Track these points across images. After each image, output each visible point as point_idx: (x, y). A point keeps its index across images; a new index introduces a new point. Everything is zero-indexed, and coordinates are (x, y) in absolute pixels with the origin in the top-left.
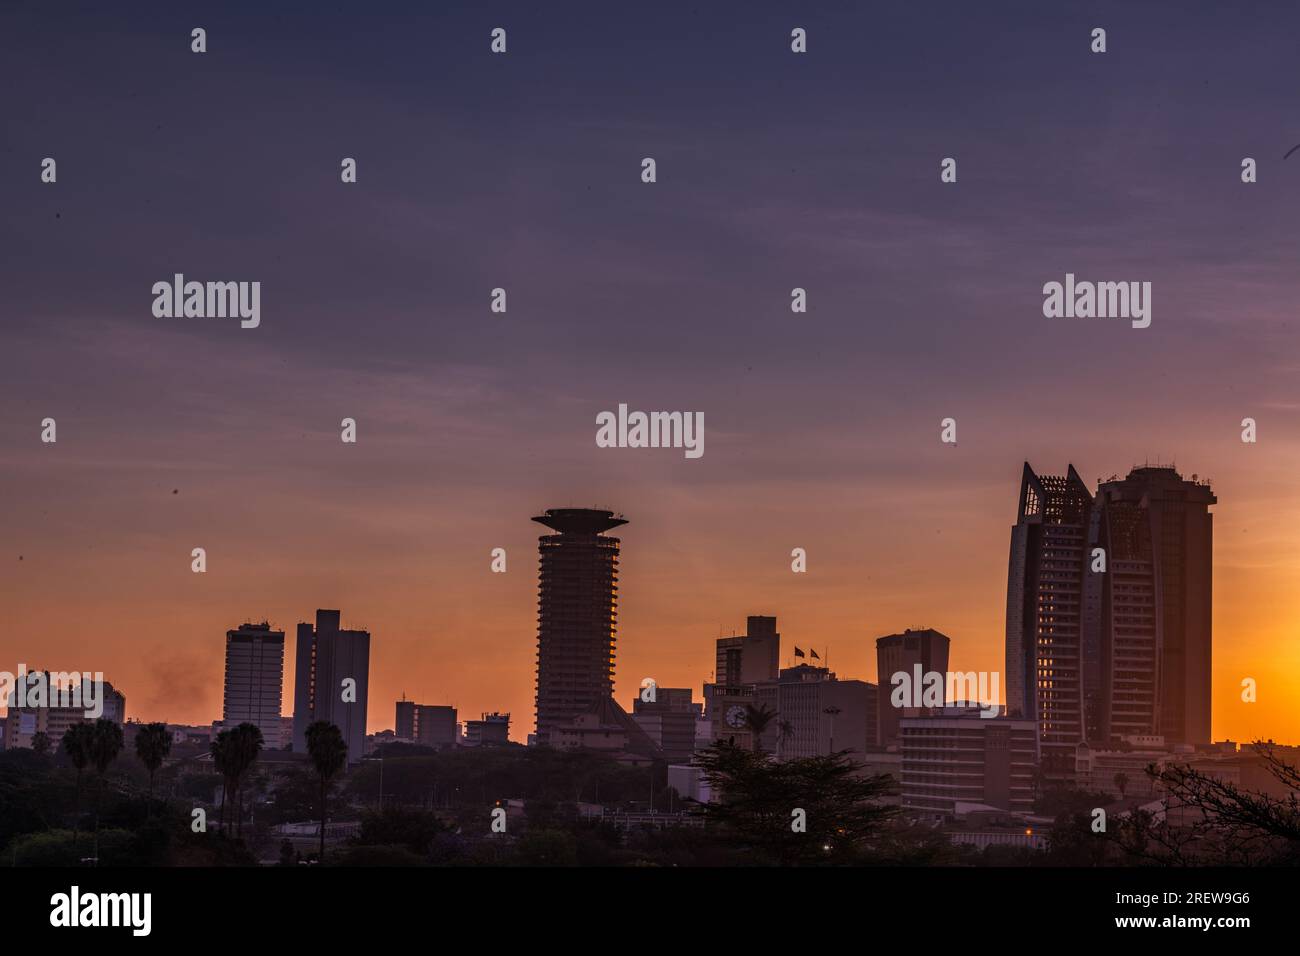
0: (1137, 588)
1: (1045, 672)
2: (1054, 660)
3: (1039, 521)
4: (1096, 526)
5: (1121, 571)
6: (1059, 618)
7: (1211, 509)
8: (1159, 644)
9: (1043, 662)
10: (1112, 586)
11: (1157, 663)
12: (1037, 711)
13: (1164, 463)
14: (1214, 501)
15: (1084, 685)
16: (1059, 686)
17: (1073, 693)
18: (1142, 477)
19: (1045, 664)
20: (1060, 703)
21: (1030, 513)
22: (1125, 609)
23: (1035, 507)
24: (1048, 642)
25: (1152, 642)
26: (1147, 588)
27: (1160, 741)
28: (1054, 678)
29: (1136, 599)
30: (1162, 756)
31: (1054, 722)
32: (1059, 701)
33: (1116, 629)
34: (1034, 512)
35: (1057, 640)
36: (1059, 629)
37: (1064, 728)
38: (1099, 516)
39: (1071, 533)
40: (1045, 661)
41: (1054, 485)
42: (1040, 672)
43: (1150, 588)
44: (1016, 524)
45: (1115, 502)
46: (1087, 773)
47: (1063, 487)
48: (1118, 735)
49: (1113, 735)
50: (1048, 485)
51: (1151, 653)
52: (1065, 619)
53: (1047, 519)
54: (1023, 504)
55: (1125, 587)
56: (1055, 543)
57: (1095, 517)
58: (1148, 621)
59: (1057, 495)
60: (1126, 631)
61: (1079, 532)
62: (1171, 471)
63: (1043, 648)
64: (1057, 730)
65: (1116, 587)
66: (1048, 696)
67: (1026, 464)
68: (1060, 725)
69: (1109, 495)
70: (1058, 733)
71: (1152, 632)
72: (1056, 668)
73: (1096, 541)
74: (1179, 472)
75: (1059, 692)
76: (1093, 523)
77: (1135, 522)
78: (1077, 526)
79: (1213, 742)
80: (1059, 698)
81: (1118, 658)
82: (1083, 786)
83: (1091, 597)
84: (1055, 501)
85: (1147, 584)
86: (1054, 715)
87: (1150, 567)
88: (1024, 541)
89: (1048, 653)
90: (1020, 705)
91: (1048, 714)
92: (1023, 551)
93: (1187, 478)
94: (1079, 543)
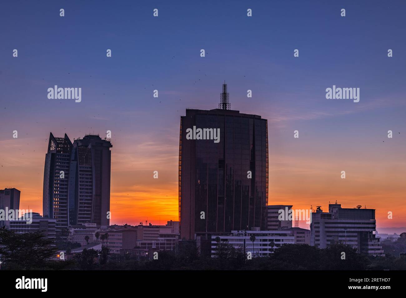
0: (87, 175)
1: (56, 203)
2: (59, 198)
3: (55, 152)
4: (74, 154)
5: (82, 169)
6: (61, 185)
7: (110, 149)
8: (94, 193)
9: (55, 199)
10: (79, 174)
11: (93, 200)
12: (54, 215)
13: (95, 134)
14: (112, 146)
15: (69, 207)
16: (61, 207)
17: (65, 209)
18: (88, 138)
19: (56, 200)
20: (61, 213)
21: (52, 150)
22: (83, 182)
23: (54, 148)
24: (58, 193)
25: (91, 193)
26: (90, 175)
27: (95, 225)
28: (59, 205)
29: (86, 178)
30: (96, 230)
31: (59, 219)
32: (61, 212)
33: (80, 188)
34: (53, 149)
35: (60, 192)
36: (61, 188)
37: (62, 221)
38: (75, 151)
39: (65, 156)
40: (56, 199)
41: (60, 140)
42: (54, 203)
43: (91, 175)
44: (47, 153)
45: (79, 146)
46: (71, 236)
47: (63, 141)
48: (81, 223)
49: (78, 223)
50: (58, 140)
51: (91, 196)
52: (63, 185)
53: (58, 151)
54: (50, 146)
55: (83, 174)
56: (60, 160)
57: (74, 151)
58: (90, 185)
59: (61, 143)
60: (83, 189)
61: (68, 156)
62: (98, 136)
63: (55, 194)
64: (60, 222)
65: (80, 174)
66: (57, 211)
67: (51, 133)
68: (61, 220)
69: (78, 144)
70: (60, 223)
71: (92, 189)
72: (60, 201)
73: (74, 159)
74: (100, 137)
75: (61, 209)
76: (73, 153)
77: (87, 153)
78: (68, 154)
79: (110, 225)
80: (61, 211)
81: (80, 198)
82: (70, 240)
83: (72, 178)
84: (61, 146)
85: (90, 173)
86: (59, 217)
87: (91, 168)
88: (50, 159)
89: (57, 196)
90: (48, 213)
91: (57, 217)
92: (49, 162)
93: (103, 139)
94: (68, 160)
